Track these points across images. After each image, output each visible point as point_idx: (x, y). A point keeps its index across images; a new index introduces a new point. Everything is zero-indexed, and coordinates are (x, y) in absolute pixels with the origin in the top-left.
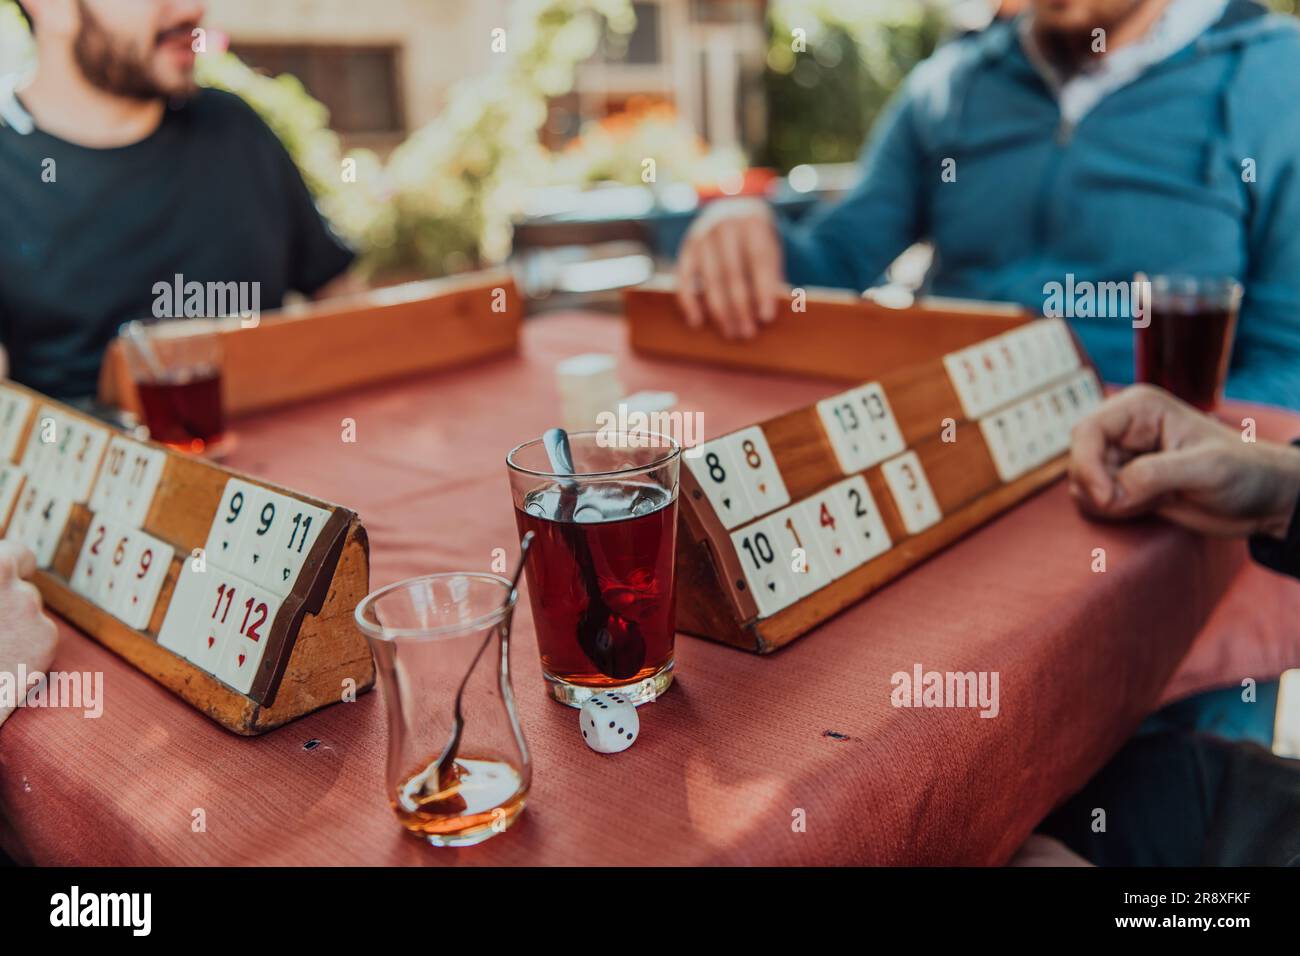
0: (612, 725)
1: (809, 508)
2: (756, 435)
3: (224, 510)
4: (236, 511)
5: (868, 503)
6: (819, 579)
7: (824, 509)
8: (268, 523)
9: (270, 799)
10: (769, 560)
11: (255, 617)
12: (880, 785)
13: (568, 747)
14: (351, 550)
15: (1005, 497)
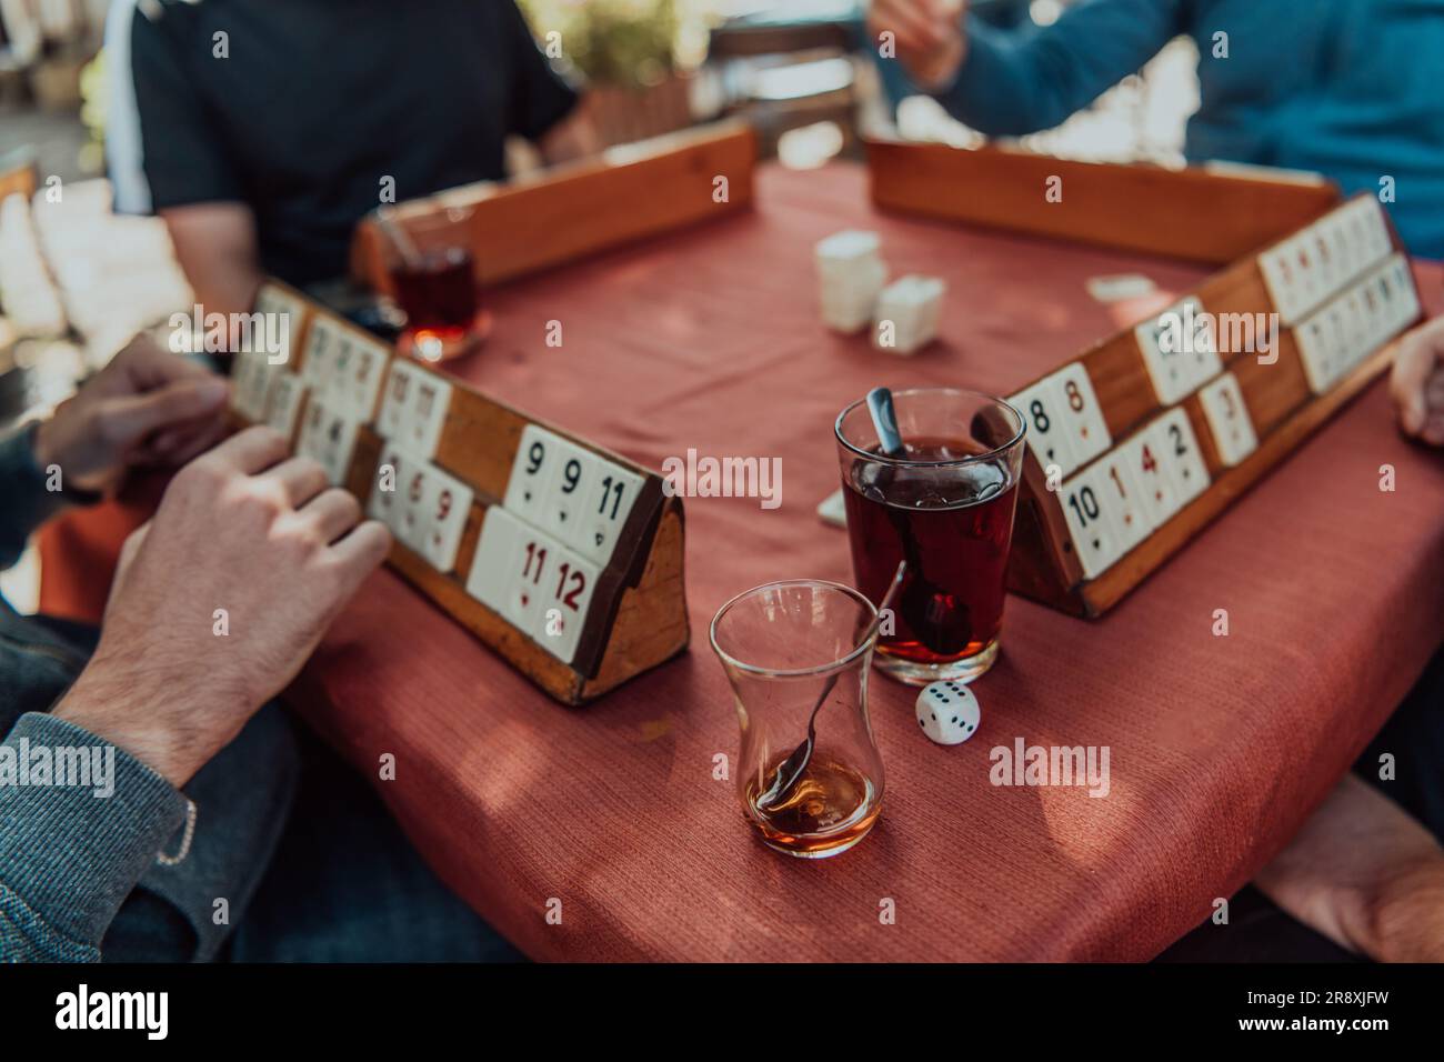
0: (955, 720)
1: (1131, 451)
2: (1077, 372)
3: (523, 460)
4: (538, 462)
5: (1188, 439)
6: (1140, 529)
7: (1146, 452)
8: (574, 481)
9: (611, 787)
10: (1094, 516)
11: (571, 585)
12: (1235, 788)
13: (903, 734)
14: (668, 521)
15: (1318, 412)
